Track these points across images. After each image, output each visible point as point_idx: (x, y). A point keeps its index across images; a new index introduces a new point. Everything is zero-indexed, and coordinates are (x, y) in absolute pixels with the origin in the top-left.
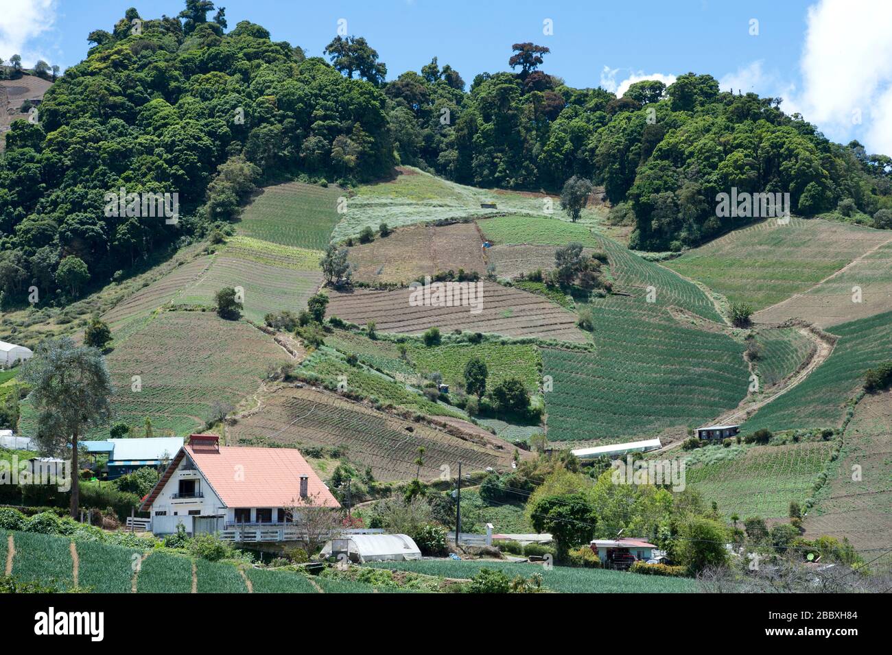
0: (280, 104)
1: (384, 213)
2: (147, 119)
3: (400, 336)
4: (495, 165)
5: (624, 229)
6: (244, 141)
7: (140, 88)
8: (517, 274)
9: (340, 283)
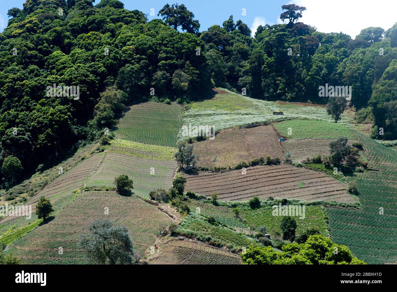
0: (137, 50)
1: (211, 121)
2: (52, 65)
3: (233, 202)
4: (277, 85)
5: (366, 125)
6: (115, 76)
7: (46, 44)
8: (305, 159)
9: (189, 168)
